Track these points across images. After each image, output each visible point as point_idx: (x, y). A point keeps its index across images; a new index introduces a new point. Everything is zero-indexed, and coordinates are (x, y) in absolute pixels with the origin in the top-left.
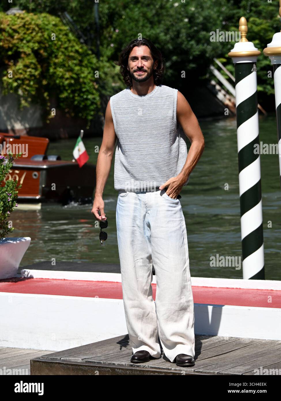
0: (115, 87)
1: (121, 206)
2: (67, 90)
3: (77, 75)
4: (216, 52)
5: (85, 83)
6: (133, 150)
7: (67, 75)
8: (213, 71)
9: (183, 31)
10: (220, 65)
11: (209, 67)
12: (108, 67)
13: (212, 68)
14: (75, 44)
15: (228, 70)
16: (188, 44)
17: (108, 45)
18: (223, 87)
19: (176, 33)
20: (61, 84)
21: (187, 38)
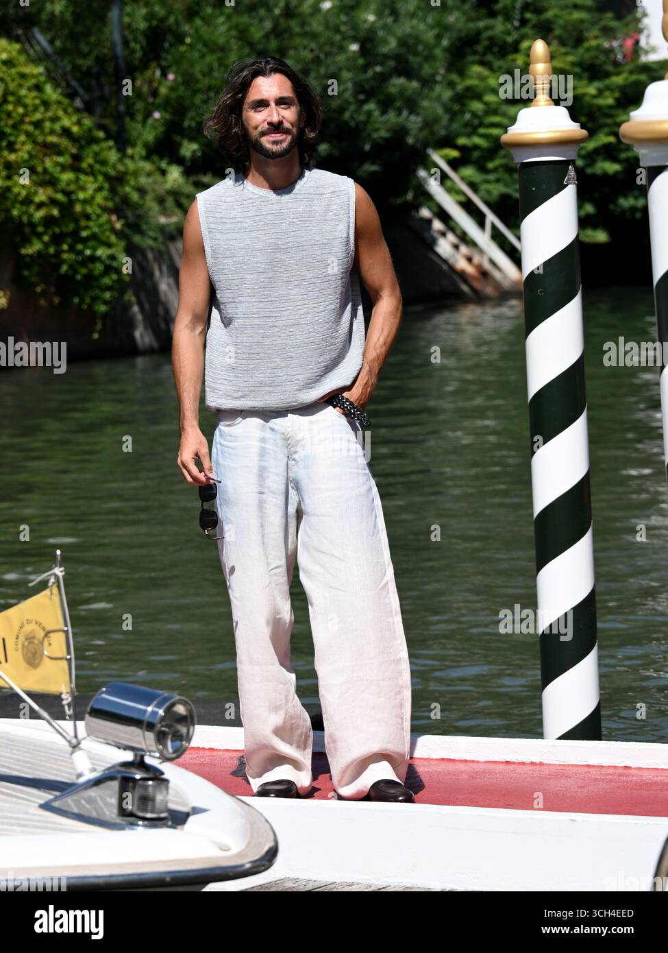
0: (167, 225)
1: (227, 447)
2: (39, 236)
3: (67, 194)
4: (432, 133)
5: (87, 217)
6: (254, 316)
7: (41, 196)
8: (426, 181)
9: (346, 75)
10: (444, 166)
11: (414, 171)
12: (149, 175)
13: (422, 173)
14: (60, 113)
15: (463, 179)
16: (358, 110)
17: (148, 114)
18: (452, 224)
20: (25, 218)
21: (356, 94)
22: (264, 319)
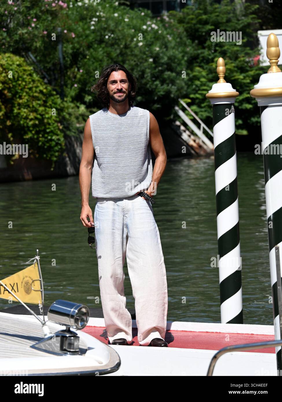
0: (79, 127)
2: (31, 131)
3: (42, 115)
4: (181, 93)
5: (49, 124)
6: (111, 163)
7: (32, 116)
8: (178, 111)
9: (148, 71)
10: (185, 105)
11: (174, 107)
12: (73, 108)
13: (177, 108)
14: (39, 84)
15: (192, 110)
16: (152, 84)
17: (72, 85)
18: (188, 127)
19: (140, 73)
20: (25, 125)
21: (151, 78)
22: (115, 164)
